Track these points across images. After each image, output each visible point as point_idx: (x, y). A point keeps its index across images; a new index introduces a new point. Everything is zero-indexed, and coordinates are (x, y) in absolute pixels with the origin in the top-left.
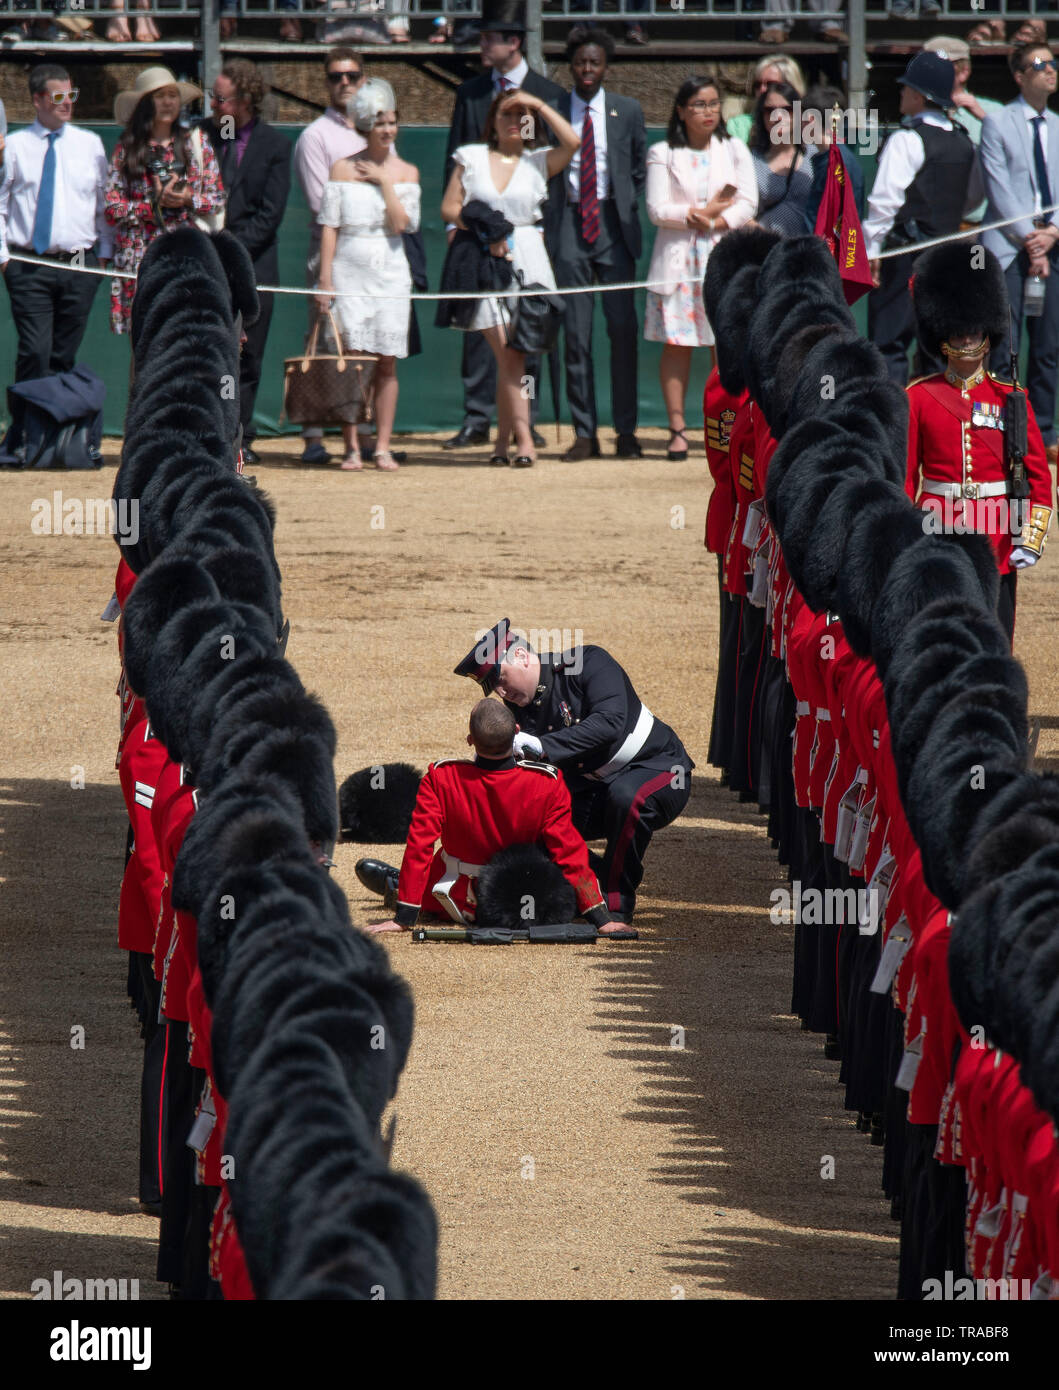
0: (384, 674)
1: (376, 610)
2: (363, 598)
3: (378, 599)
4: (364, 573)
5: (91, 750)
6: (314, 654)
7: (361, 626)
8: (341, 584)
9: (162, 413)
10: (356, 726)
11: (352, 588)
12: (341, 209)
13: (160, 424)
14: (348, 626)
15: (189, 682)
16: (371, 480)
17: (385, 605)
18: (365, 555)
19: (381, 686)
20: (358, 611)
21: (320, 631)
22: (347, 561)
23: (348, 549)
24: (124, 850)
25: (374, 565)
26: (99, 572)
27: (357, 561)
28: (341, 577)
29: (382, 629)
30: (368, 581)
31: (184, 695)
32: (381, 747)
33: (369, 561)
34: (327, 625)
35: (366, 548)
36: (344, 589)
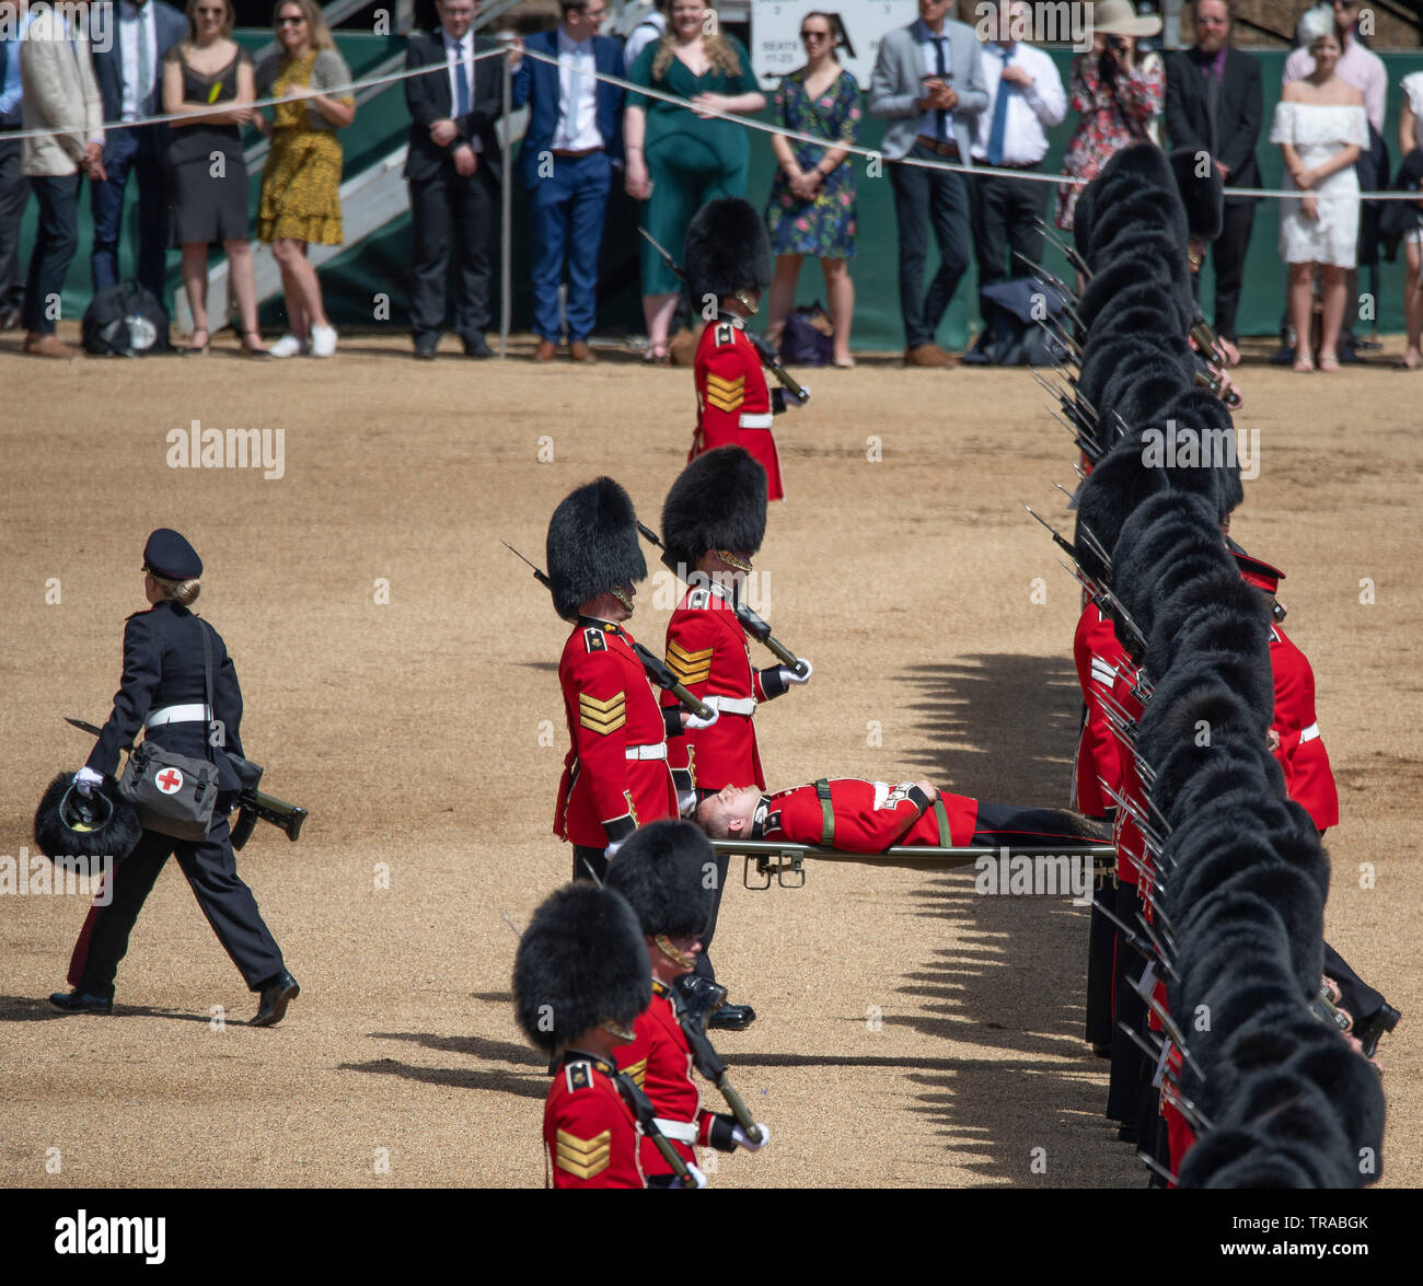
0: (1324, 560)
1: (1316, 502)
2: (1304, 490)
3: (1319, 492)
4: (1305, 467)
5: (1051, 629)
6: (1258, 542)
7: (1303, 516)
8: (1284, 478)
9: (1120, 317)
10: (1297, 609)
11: (1295, 481)
12: (1294, 129)
13: (1119, 328)
14: (1290, 516)
15: (1136, 565)
16: (1316, 382)
17: (1326, 497)
18: (1307, 450)
19: (1320, 573)
20: (1299, 501)
21: (1264, 520)
22: (1291, 455)
23: (1291, 445)
24: (1079, 720)
25: (1316, 460)
26: (1060, 464)
27: (1300, 455)
28: (1285, 470)
29: (1322, 518)
30: (1310, 474)
31: (1131, 577)
32: (1319, 628)
33: (1312, 456)
34: (1271, 514)
35: (1309, 443)
36: (1288, 481)
